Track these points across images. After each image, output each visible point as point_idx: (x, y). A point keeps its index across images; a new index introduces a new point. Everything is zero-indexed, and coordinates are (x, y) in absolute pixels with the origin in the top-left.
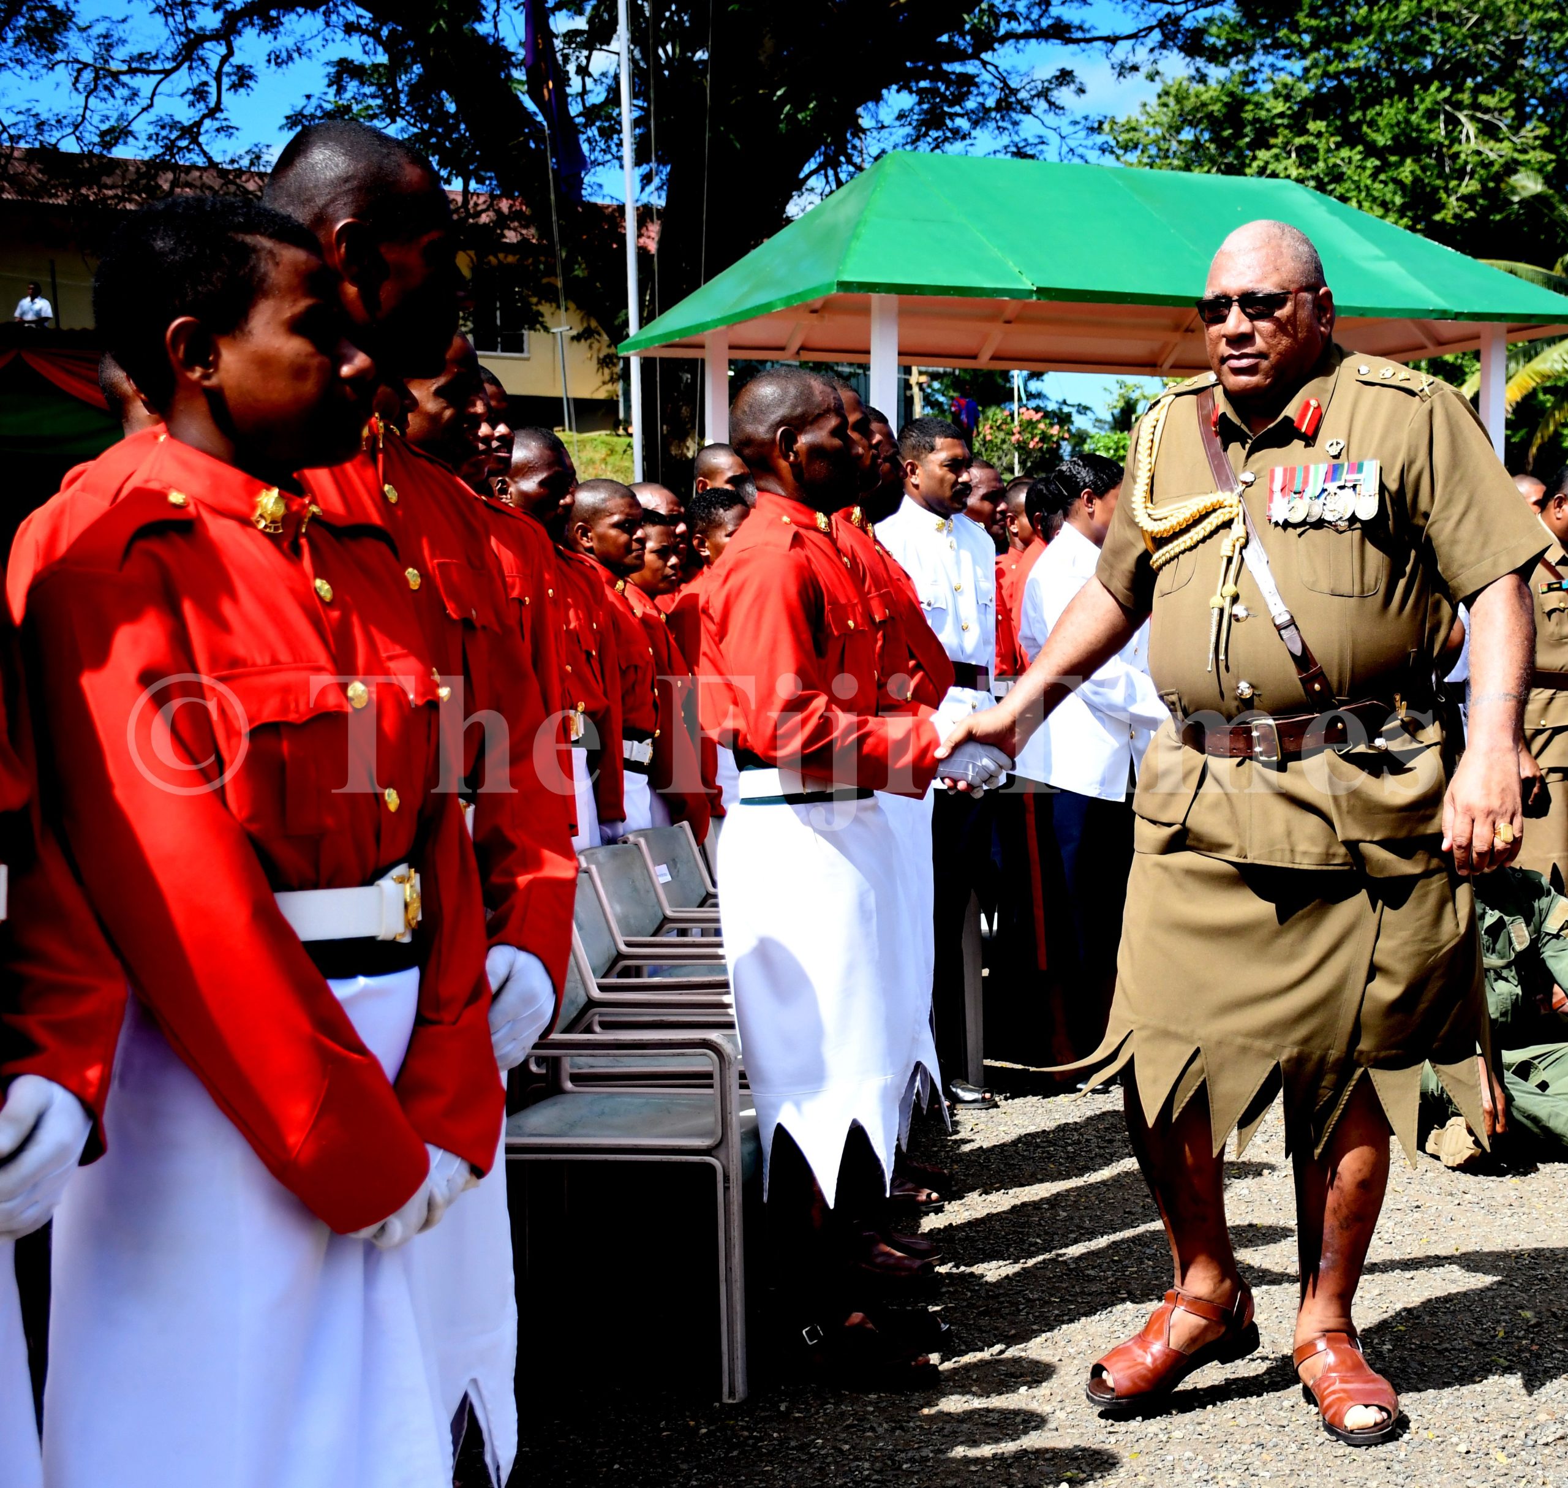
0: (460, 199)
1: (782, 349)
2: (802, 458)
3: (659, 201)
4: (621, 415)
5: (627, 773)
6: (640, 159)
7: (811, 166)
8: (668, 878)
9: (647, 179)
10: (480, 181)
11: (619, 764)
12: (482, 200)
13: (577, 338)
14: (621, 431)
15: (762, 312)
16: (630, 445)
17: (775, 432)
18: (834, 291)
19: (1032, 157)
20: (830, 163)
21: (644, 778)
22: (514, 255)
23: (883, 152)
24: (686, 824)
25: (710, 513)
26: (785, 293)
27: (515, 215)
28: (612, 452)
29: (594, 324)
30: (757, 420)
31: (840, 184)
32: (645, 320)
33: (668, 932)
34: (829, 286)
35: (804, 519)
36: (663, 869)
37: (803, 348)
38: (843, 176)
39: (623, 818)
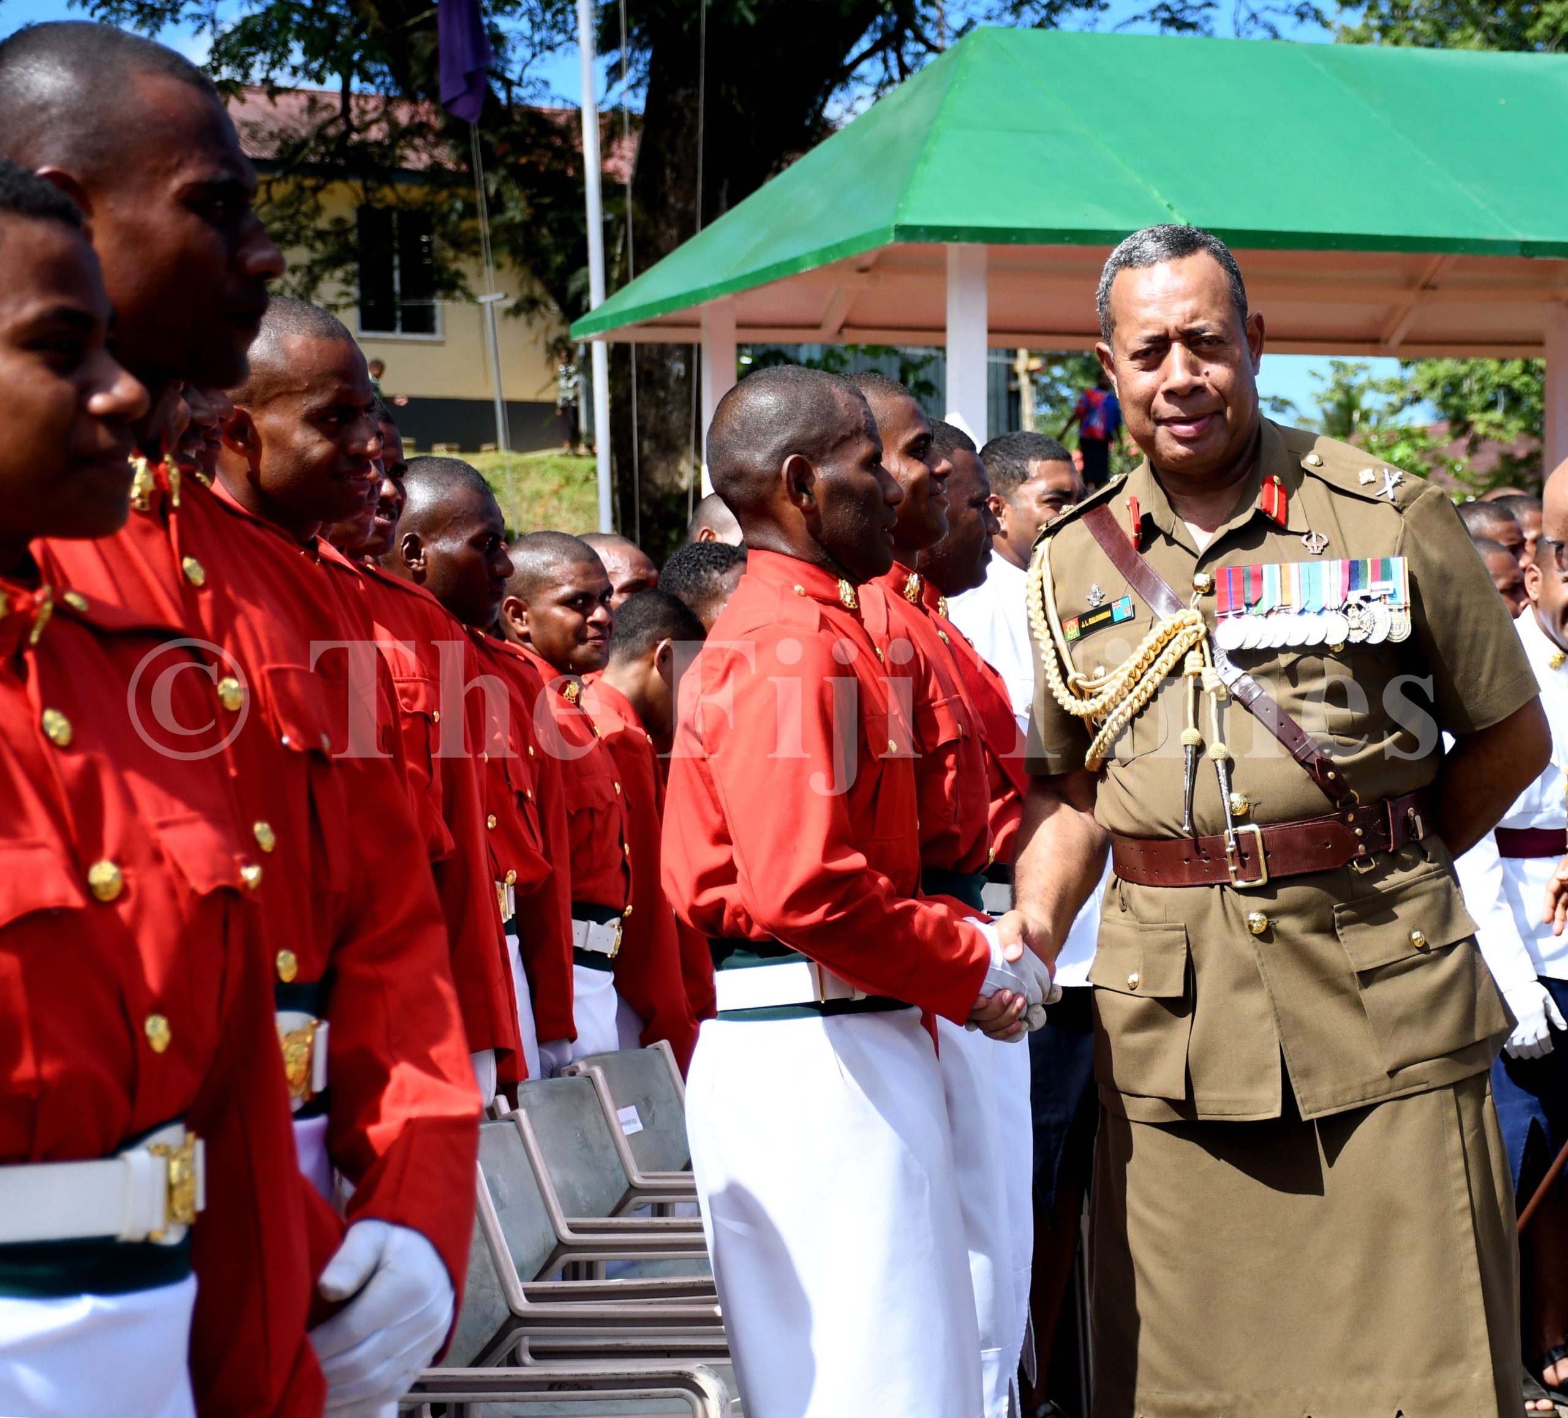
0: (337, 103)
1: (816, 326)
2: (820, 502)
3: (637, 103)
4: (583, 426)
5: (577, 969)
6: (606, 42)
7: (864, 44)
8: (639, 1127)
9: (615, 72)
10: (366, 77)
11: (568, 956)
12: (372, 104)
13: (516, 311)
14: (582, 450)
15: (787, 271)
16: (594, 470)
17: (781, 462)
18: (891, 240)
19: (1192, 26)
20: (891, 41)
21: (609, 977)
22: (421, 185)
23: (971, 23)
24: (665, 1044)
25: (699, 577)
26: (817, 245)
27: (419, 129)
28: (568, 480)
29: (538, 290)
30: (751, 443)
31: (904, 70)
32: (612, 286)
33: (638, 1209)
34: (884, 232)
35: (823, 591)
36: (630, 1112)
37: (846, 325)
38: (908, 60)
39: (572, 1036)
